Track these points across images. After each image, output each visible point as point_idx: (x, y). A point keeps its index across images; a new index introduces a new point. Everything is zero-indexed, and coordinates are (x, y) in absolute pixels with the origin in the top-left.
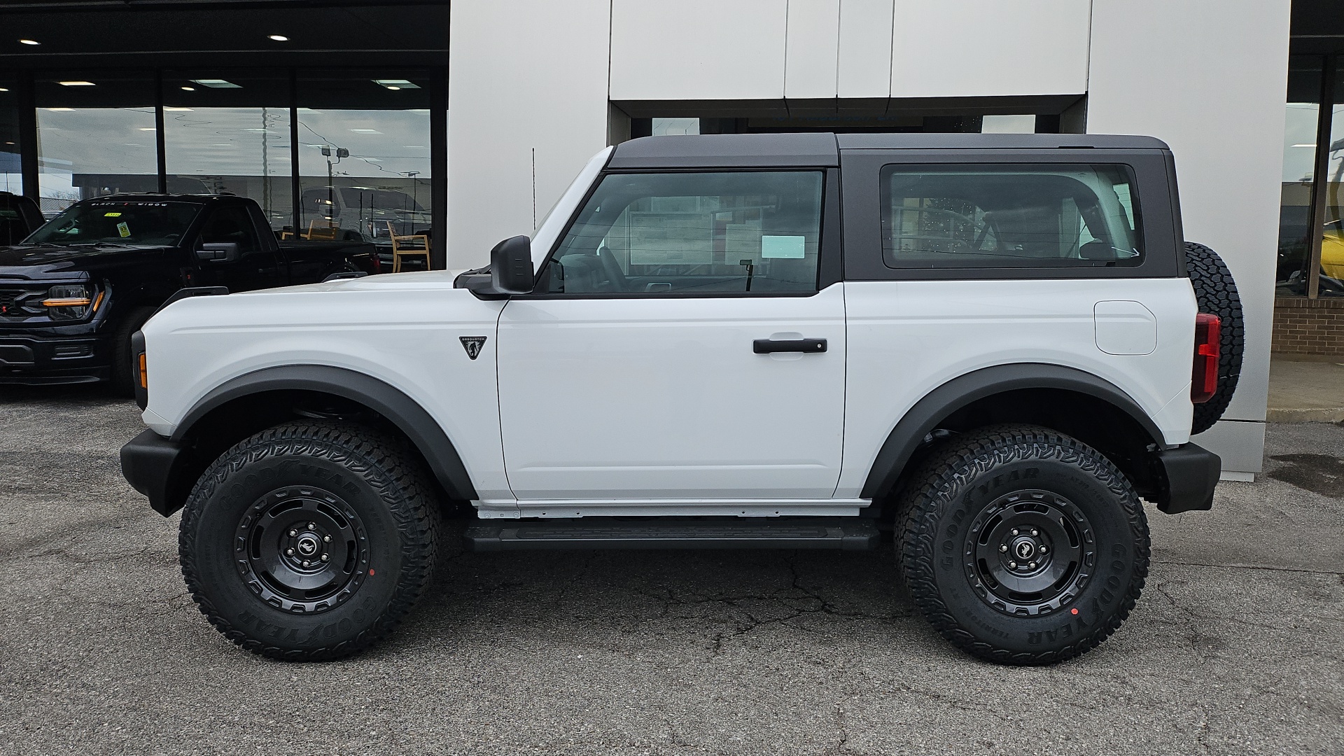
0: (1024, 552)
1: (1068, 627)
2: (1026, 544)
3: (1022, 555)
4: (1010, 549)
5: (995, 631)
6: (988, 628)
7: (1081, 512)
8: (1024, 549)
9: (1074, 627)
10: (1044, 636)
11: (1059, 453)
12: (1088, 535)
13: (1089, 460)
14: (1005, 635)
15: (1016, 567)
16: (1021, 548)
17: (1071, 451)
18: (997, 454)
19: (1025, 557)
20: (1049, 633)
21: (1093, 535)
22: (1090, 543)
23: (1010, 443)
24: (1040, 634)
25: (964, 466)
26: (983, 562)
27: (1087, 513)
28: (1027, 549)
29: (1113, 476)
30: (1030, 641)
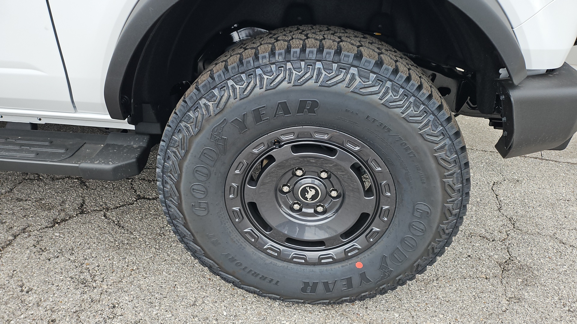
0: (309, 196)
1: (349, 280)
2: (310, 187)
3: (306, 199)
4: (292, 191)
5: (263, 278)
6: (256, 275)
7: (379, 159)
8: (308, 192)
9: (356, 280)
10: (320, 288)
11: (353, 79)
12: (387, 187)
13: (397, 92)
14: (274, 282)
15: (300, 210)
16: (304, 191)
17: (373, 76)
18: (260, 75)
19: (309, 202)
20: (326, 284)
21: (392, 188)
22: (388, 197)
23: (281, 59)
24: (315, 284)
25: (214, 88)
26: (253, 206)
27: (388, 163)
28: (312, 193)
29: (431, 117)
30: (304, 290)
